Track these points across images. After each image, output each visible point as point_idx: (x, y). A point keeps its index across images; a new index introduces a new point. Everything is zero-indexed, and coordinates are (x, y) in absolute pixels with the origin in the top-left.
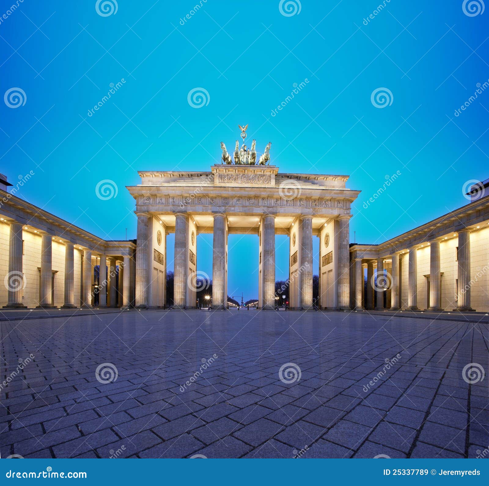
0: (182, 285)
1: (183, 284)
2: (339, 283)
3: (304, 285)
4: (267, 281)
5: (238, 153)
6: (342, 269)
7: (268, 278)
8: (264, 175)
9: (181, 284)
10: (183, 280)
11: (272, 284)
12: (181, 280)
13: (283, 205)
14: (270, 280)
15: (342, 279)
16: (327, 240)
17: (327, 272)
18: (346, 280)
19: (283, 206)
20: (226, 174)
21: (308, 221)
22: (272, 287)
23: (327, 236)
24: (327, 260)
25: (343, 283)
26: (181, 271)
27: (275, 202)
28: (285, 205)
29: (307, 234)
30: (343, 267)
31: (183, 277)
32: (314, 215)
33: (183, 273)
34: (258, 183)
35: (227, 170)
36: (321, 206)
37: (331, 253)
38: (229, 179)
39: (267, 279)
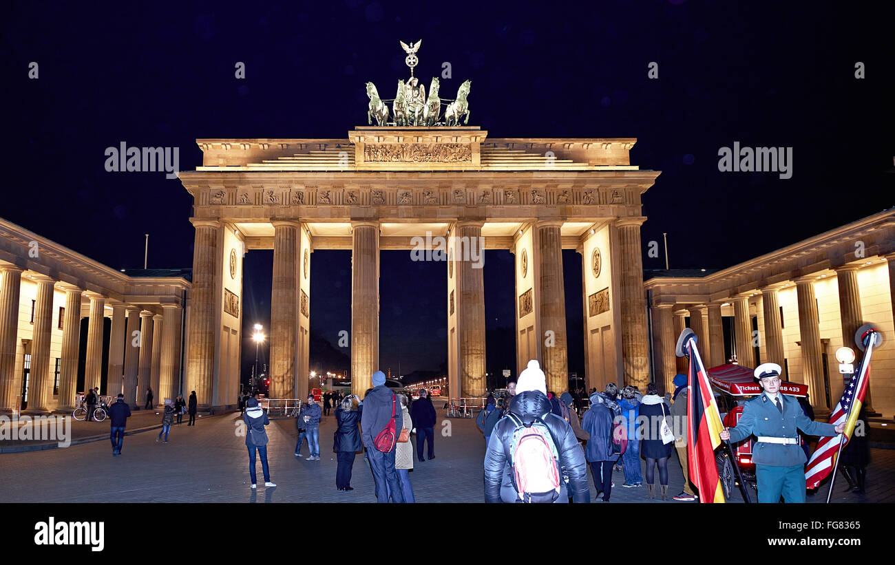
0: (288, 363)
1: (289, 361)
2: (625, 354)
3: (549, 361)
4: (468, 354)
5: (402, 103)
6: (630, 327)
7: (470, 348)
8: (457, 146)
9: (286, 363)
10: (289, 353)
11: (479, 361)
12: (285, 353)
13: (499, 203)
14: (474, 352)
15: (630, 346)
16: (597, 262)
17: (600, 330)
18: (639, 350)
19: (497, 204)
20: (378, 144)
21: (552, 233)
22: (479, 366)
23: (597, 255)
24: (599, 304)
25: (633, 356)
26: (286, 335)
27: (482, 198)
28: (502, 203)
29: (551, 257)
30: (631, 322)
31: (290, 346)
32: (564, 219)
33: (290, 339)
34: (446, 161)
35: (381, 139)
36: (579, 202)
37: (606, 291)
38: (386, 155)
39: (468, 350)
